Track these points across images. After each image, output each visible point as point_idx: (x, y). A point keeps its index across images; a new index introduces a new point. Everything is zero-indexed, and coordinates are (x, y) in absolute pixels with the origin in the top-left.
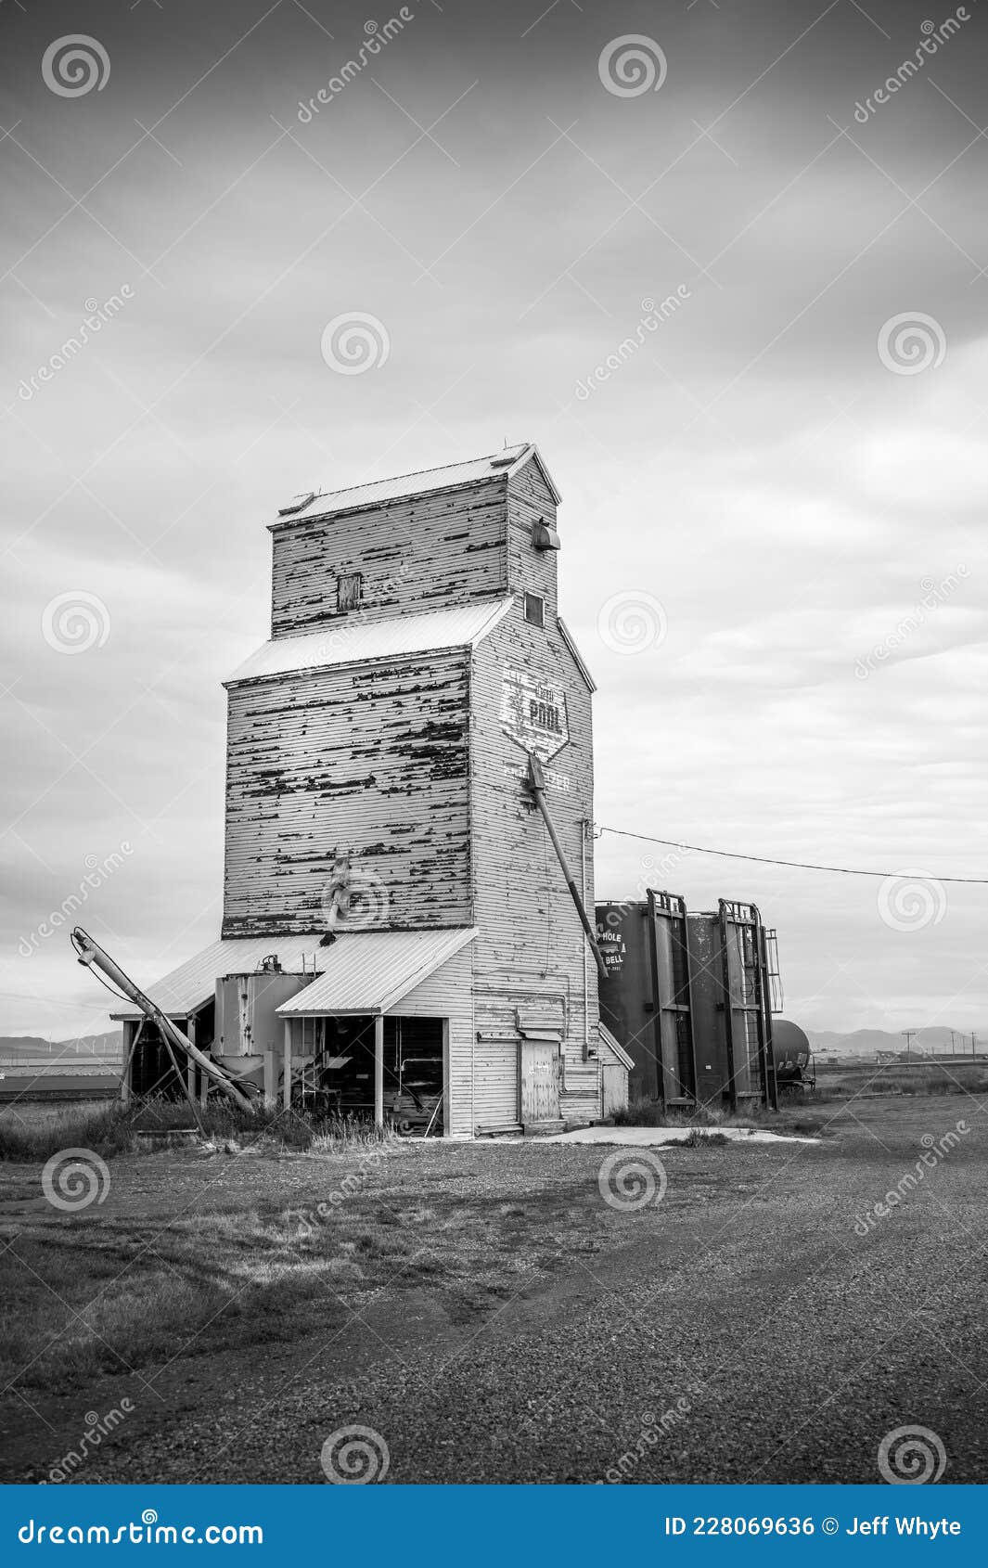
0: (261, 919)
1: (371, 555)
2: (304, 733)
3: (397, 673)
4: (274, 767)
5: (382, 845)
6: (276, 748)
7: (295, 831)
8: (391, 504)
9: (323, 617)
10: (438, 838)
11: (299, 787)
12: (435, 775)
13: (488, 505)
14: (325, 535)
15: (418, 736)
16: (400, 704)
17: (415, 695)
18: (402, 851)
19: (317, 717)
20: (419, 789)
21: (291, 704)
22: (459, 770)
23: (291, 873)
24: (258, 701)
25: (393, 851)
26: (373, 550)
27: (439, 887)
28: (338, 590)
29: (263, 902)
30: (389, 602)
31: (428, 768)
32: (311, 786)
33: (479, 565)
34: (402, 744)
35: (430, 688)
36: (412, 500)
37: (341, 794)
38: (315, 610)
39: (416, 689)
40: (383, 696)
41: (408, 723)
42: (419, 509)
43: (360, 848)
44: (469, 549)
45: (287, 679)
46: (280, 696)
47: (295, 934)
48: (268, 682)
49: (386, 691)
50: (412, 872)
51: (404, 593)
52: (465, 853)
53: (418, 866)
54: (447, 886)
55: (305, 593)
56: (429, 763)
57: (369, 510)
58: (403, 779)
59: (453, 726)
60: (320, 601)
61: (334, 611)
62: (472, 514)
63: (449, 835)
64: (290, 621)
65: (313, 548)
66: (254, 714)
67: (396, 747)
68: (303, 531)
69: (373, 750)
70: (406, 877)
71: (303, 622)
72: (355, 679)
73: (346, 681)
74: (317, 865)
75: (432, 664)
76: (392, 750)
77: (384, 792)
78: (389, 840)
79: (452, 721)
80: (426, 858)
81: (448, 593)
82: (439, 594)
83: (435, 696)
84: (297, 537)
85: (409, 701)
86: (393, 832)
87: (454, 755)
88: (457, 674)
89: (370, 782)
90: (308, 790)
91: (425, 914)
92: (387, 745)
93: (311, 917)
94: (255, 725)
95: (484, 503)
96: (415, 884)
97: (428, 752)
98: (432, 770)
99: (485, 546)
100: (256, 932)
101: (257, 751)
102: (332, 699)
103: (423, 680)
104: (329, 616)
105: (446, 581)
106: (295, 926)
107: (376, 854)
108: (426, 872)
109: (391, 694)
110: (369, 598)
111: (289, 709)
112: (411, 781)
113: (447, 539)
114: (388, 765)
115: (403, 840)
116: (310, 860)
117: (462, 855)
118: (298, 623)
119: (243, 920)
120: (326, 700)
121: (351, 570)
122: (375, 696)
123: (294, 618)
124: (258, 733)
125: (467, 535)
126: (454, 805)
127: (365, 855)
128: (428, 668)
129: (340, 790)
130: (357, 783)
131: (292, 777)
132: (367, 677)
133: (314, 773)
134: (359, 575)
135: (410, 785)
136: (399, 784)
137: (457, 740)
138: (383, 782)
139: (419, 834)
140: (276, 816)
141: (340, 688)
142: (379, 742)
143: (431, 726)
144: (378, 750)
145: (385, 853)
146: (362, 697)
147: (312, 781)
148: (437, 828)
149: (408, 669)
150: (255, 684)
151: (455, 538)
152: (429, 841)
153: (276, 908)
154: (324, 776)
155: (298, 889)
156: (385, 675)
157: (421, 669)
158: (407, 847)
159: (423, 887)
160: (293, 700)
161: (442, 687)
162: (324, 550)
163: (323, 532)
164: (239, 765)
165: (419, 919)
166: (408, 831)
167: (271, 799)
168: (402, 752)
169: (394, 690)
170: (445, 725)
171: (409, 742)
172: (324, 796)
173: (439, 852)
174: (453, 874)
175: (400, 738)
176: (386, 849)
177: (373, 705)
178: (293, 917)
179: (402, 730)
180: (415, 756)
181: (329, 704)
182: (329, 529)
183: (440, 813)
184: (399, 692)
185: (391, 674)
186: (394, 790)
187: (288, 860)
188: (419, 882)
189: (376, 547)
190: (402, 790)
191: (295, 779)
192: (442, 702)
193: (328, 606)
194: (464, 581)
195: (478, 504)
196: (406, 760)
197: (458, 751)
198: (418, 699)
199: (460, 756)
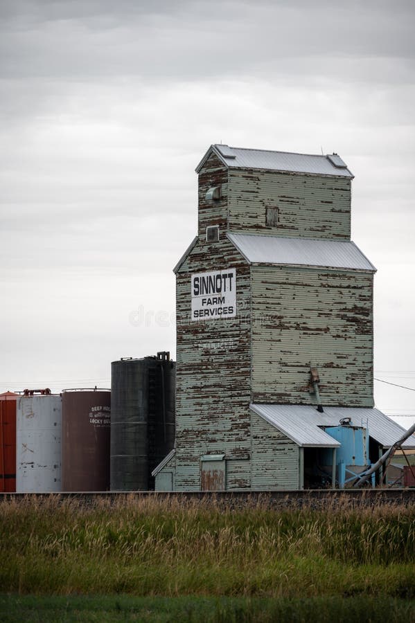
0: (273, 395)
1: (283, 198)
2: (294, 298)
3: (339, 276)
4: (278, 314)
5: (332, 363)
6: (279, 304)
7: (290, 350)
8: (295, 174)
9: (257, 227)
10: (359, 363)
11: (291, 327)
12: (358, 331)
13: (342, 190)
14: (259, 180)
15: (349, 310)
16: (341, 293)
17: (348, 290)
18: (342, 367)
19: (300, 291)
20: (350, 337)
21: (286, 281)
22: (368, 332)
23: (288, 372)
24: (268, 275)
25: (338, 367)
26: (284, 197)
27: (359, 387)
28: (266, 214)
29: (273, 386)
30: (293, 228)
31: (354, 328)
32: (297, 327)
33: (338, 220)
34: (342, 313)
35: (354, 288)
36: (306, 175)
37: (312, 334)
38: (254, 222)
39: (348, 287)
40: (333, 287)
41: (345, 303)
42: (309, 180)
43: (322, 363)
44: (333, 210)
45: (285, 267)
46: (280, 276)
47: (292, 404)
48: (275, 266)
49: (335, 285)
50: (347, 378)
51: (301, 225)
52: (370, 372)
53: (350, 376)
54: (363, 387)
55: (247, 211)
56: (354, 325)
57: (284, 173)
58: (343, 331)
59: (365, 309)
60: (256, 217)
61: (264, 225)
62: (334, 192)
63: (363, 362)
64: (239, 224)
65: (252, 186)
66: (266, 282)
67: (339, 315)
68: (247, 174)
69: (328, 314)
70: (344, 381)
71: (246, 227)
72: (319, 275)
73: (315, 275)
74: (301, 369)
75: (357, 276)
76: (338, 316)
77: (334, 337)
78: (337, 362)
79: (365, 306)
80: (354, 372)
81: (322, 231)
82: (318, 230)
83: (358, 292)
84: (243, 177)
85: (345, 291)
86: (338, 357)
87: (366, 323)
88: (367, 283)
89: (327, 330)
90: (296, 329)
91: (354, 399)
92: (335, 312)
93: (299, 396)
94: (267, 289)
95: (340, 188)
96: (348, 384)
97: (354, 320)
98: (356, 329)
99: (340, 211)
100: (272, 401)
101: (268, 303)
102: (308, 283)
103: (352, 283)
104: (261, 227)
105: (321, 224)
106: (292, 400)
107: (330, 367)
108: (353, 379)
109: (337, 287)
110: (283, 222)
111: (285, 283)
112: (347, 333)
113: (322, 202)
114: (336, 323)
115: (342, 362)
116: (297, 366)
117: (369, 373)
118: (243, 227)
119: (264, 394)
120: (305, 283)
121: (274, 204)
122: (329, 286)
123: (241, 223)
124: (269, 293)
125: (331, 202)
126: (365, 348)
127: (325, 367)
128: (354, 277)
129: (312, 332)
130: (320, 330)
131: (288, 321)
132: (325, 275)
133: (300, 321)
134: (277, 208)
135: (346, 335)
136: (341, 334)
137: (367, 316)
138: (333, 331)
139: (350, 360)
140: (280, 341)
141: (313, 279)
142: (331, 311)
143: (355, 307)
144: (331, 314)
145: (334, 367)
146: (323, 286)
147: (298, 325)
148: (358, 358)
149: (344, 276)
150: (268, 266)
151: (326, 202)
152: (354, 364)
153: (280, 389)
154: (304, 323)
155: (291, 381)
156: (334, 276)
157: (351, 277)
158: (345, 366)
159: (352, 387)
160: (287, 279)
161: (360, 288)
162: (258, 188)
163: (258, 178)
164: (258, 309)
165: (352, 402)
166: (345, 358)
167: (278, 331)
168: (343, 317)
169: (338, 285)
170: (362, 308)
171: (345, 313)
172: (304, 334)
173: (360, 370)
174: (365, 382)
175: (341, 310)
176: (334, 365)
177: (328, 291)
178: (289, 395)
179: (343, 306)
180: (348, 320)
181: (306, 285)
182: (261, 177)
183: (360, 351)
184: (341, 287)
185: (337, 276)
186: (338, 336)
187: (286, 365)
188: (351, 384)
189: (287, 195)
190: (342, 337)
191: (290, 323)
192: (360, 296)
193: (260, 221)
194: (330, 227)
195: (338, 187)
196: (344, 322)
197: (368, 322)
198: (350, 292)
199: (368, 324)
